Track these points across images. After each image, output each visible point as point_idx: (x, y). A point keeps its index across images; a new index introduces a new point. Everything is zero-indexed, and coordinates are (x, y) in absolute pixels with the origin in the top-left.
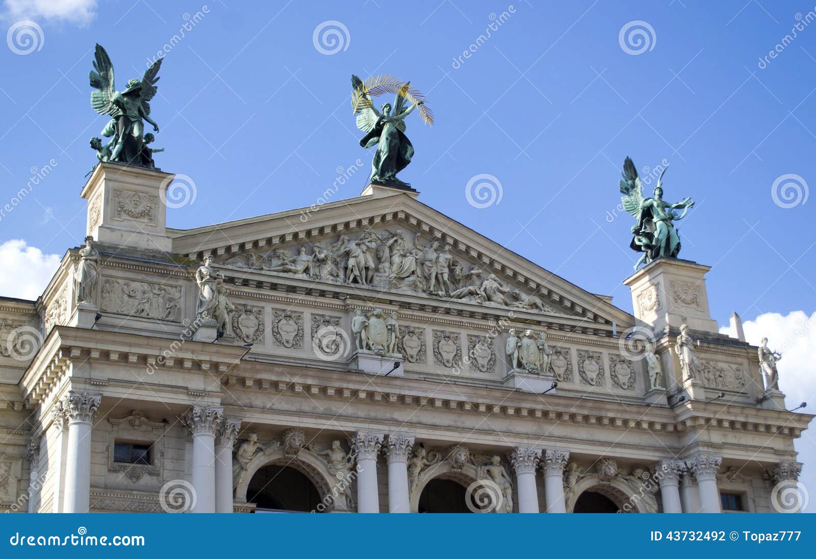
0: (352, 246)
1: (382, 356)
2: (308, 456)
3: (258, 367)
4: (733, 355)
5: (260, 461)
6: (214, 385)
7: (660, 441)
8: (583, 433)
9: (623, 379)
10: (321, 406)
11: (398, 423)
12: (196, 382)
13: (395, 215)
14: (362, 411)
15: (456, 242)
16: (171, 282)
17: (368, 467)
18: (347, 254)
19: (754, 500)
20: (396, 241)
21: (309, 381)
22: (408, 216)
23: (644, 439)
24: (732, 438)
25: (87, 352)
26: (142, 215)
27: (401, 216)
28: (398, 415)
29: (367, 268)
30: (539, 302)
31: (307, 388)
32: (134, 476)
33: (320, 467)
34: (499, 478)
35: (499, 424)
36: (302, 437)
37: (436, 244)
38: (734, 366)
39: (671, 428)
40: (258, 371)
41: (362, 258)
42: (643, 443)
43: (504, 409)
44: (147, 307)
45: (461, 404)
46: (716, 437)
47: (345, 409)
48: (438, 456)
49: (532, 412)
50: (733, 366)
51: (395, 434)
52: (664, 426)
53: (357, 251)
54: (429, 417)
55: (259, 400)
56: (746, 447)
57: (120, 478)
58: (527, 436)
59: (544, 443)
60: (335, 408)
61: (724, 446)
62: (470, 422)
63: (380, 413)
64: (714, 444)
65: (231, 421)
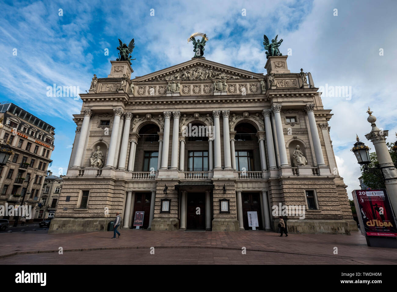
1: (173, 92)
2: (154, 120)
3: (135, 99)
4: (292, 77)
6: (121, 104)
7: (263, 104)
8: (235, 105)
9: (254, 90)
10: (154, 107)
11: (176, 109)
12: (115, 104)
14: (166, 107)
15: (214, 67)
16: (119, 83)
17: (168, 122)
19: (299, 119)
20: (197, 70)
21: (149, 101)
22: (200, 63)
24: (286, 100)
25: (87, 99)
26: (120, 71)
27: (198, 63)
28: (176, 106)
29: (188, 77)
30: (239, 78)
31: (149, 102)
32: (104, 128)
33: (157, 122)
34: (210, 121)
35: (207, 106)
36: (150, 115)
37: (209, 68)
38: (293, 80)
39: (266, 100)
40: (135, 100)
41: (187, 75)
42: (257, 106)
43: (208, 101)
44: (111, 89)
45: (194, 101)
46: (280, 100)
47: (162, 107)
48: (191, 116)
49: (217, 101)
50: (291, 80)
51: (174, 111)
52: (263, 100)
54: (184, 106)
55: (137, 107)
56: (289, 102)
57: (100, 129)
58: (216, 108)
59: (221, 109)
60: (158, 107)
61: (283, 102)
62: (198, 106)
63: (171, 107)
64: (279, 102)
65: (129, 113)
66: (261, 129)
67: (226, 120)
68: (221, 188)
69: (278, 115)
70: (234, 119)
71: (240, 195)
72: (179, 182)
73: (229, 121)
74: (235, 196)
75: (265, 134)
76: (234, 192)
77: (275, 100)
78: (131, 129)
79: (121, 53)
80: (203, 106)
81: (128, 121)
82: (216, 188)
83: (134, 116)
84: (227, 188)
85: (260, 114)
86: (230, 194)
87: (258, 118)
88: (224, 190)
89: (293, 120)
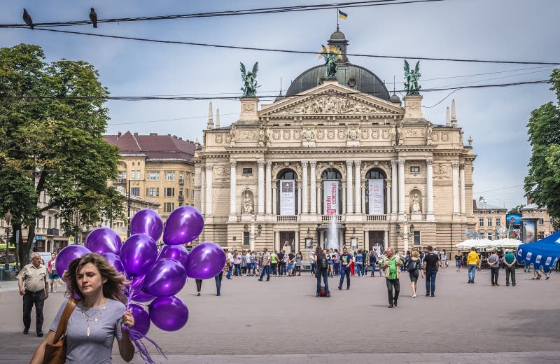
0: (316, 102)
2: (292, 167)
4: (421, 126)
5: (279, 169)
6: (262, 156)
7: (392, 155)
8: (366, 155)
9: (386, 136)
10: (292, 156)
11: (313, 158)
12: (258, 156)
13: (329, 90)
14: (303, 156)
17: (305, 170)
18: (315, 104)
20: (330, 98)
23: (387, 155)
24: (410, 154)
28: (313, 156)
29: (320, 108)
30: (375, 109)
31: (287, 152)
32: (247, 176)
33: (294, 169)
35: (341, 155)
36: (289, 163)
37: (343, 96)
40: (274, 150)
41: (318, 105)
42: (385, 156)
43: (341, 151)
45: (329, 152)
46: (405, 154)
47: (299, 156)
48: (325, 165)
49: (350, 151)
50: (420, 130)
51: (311, 160)
52: (392, 151)
53: (317, 103)
54: (321, 156)
55: (276, 156)
56: (412, 156)
57: (245, 177)
58: (349, 158)
59: (354, 159)
60: (296, 156)
61: (408, 156)
62: (333, 155)
63: (308, 156)
64: (403, 157)
65: (269, 162)
66: (388, 177)
67: (358, 169)
68: (352, 229)
69: (402, 168)
70: (365, 166)
71: (367, 234)
72: (319, 225)
73: (361, 170)
74: (363, 235)
75: (391, 182)
76: (362, 232)
77: (400, 154)
78: (272, 177)
79: (247, 84)
80: (337, 155)
81: (269, 170)
82: (348, 229)
83: (274, 164)
84: (356, 229)
85: (389, 163)
86: (359, 234)
87: (387, 166)
88: (354, 231)
89: (417, 170)
